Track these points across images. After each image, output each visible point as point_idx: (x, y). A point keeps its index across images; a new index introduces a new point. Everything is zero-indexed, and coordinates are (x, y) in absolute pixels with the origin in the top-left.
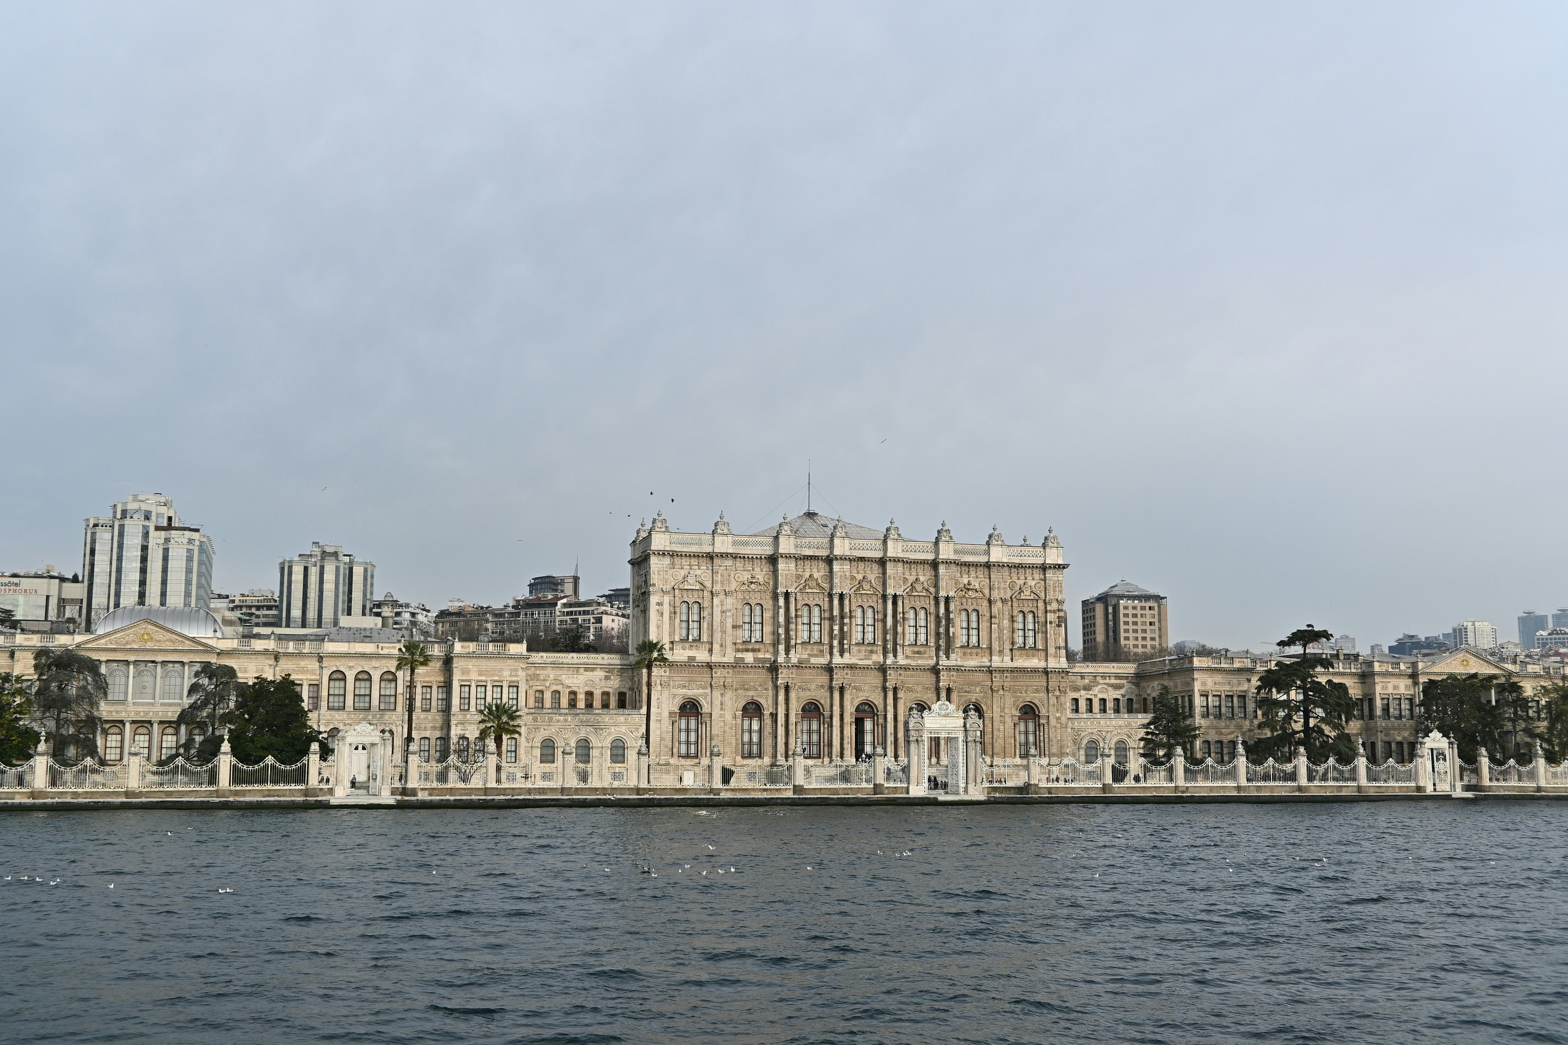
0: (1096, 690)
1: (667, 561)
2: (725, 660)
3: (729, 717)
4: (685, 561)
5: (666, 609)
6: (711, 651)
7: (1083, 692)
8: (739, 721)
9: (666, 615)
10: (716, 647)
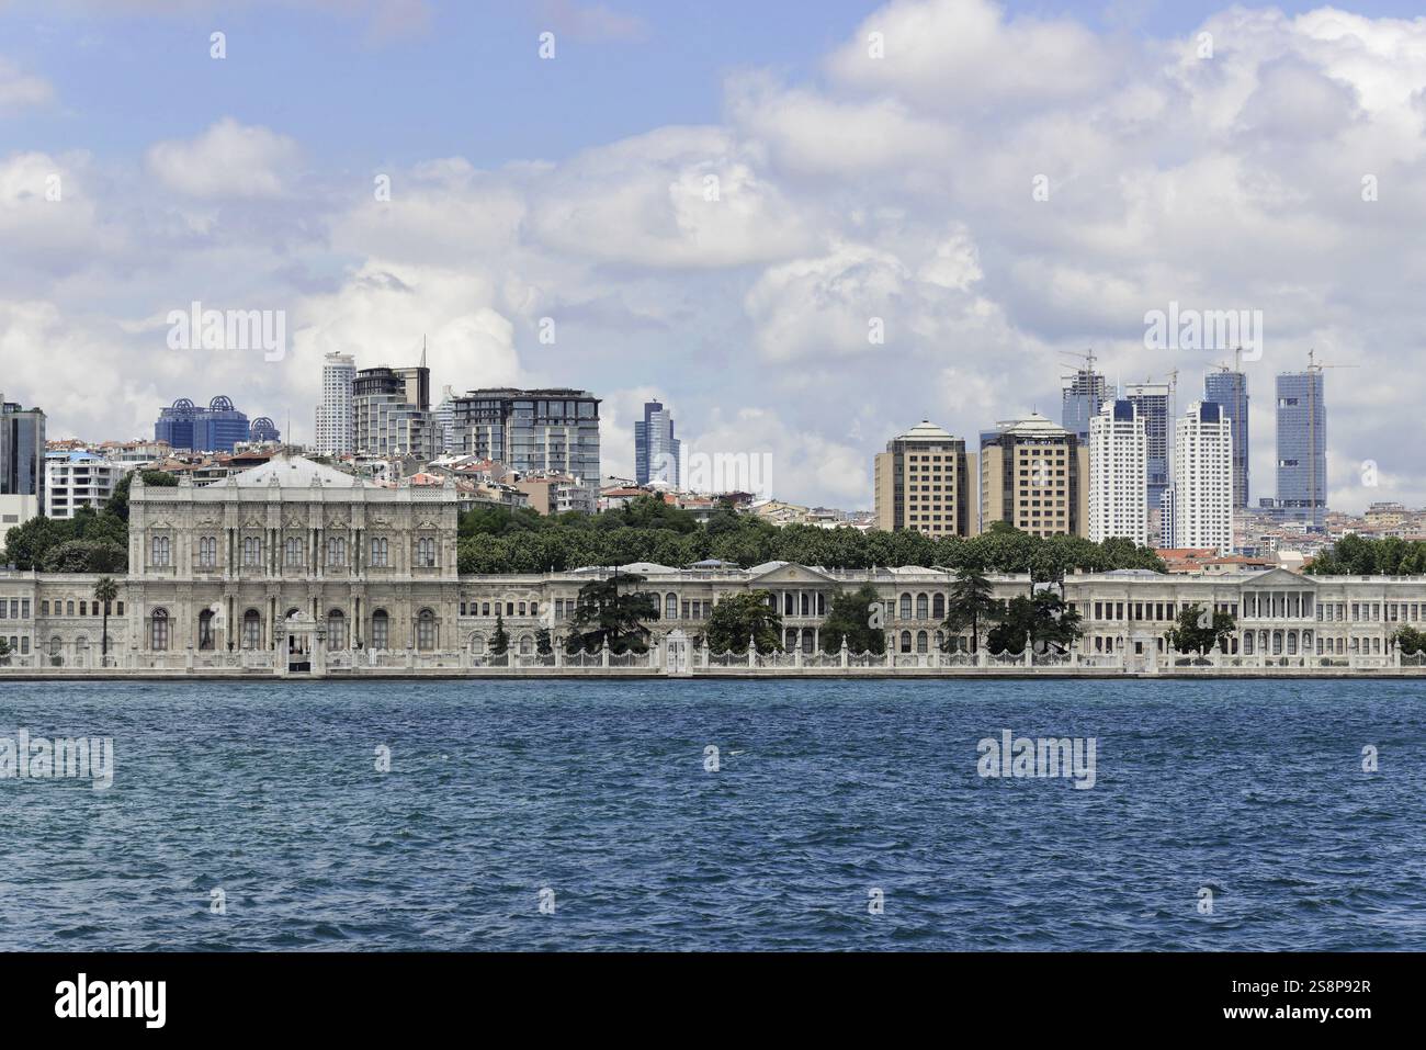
0: (504, 597)
1: (142, 508)
2: (186, 579)
3: (189, 621)
4: (157, 509)
5: (141, 541)
6: (175, 573)
7: (493, 598)
8: (197, 624)
9: (142, 547)
10: (179, 570)
